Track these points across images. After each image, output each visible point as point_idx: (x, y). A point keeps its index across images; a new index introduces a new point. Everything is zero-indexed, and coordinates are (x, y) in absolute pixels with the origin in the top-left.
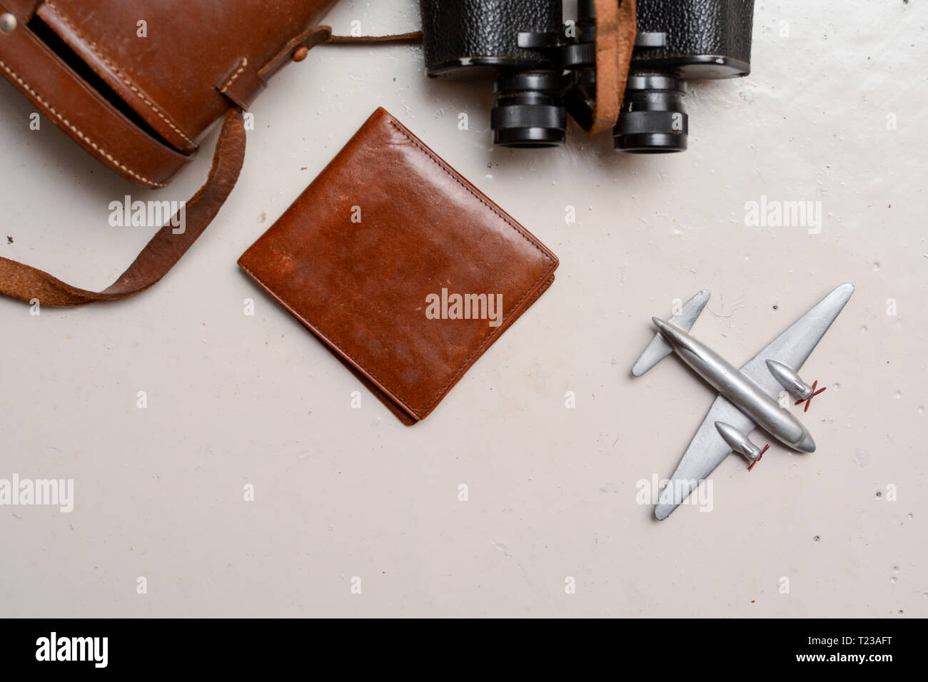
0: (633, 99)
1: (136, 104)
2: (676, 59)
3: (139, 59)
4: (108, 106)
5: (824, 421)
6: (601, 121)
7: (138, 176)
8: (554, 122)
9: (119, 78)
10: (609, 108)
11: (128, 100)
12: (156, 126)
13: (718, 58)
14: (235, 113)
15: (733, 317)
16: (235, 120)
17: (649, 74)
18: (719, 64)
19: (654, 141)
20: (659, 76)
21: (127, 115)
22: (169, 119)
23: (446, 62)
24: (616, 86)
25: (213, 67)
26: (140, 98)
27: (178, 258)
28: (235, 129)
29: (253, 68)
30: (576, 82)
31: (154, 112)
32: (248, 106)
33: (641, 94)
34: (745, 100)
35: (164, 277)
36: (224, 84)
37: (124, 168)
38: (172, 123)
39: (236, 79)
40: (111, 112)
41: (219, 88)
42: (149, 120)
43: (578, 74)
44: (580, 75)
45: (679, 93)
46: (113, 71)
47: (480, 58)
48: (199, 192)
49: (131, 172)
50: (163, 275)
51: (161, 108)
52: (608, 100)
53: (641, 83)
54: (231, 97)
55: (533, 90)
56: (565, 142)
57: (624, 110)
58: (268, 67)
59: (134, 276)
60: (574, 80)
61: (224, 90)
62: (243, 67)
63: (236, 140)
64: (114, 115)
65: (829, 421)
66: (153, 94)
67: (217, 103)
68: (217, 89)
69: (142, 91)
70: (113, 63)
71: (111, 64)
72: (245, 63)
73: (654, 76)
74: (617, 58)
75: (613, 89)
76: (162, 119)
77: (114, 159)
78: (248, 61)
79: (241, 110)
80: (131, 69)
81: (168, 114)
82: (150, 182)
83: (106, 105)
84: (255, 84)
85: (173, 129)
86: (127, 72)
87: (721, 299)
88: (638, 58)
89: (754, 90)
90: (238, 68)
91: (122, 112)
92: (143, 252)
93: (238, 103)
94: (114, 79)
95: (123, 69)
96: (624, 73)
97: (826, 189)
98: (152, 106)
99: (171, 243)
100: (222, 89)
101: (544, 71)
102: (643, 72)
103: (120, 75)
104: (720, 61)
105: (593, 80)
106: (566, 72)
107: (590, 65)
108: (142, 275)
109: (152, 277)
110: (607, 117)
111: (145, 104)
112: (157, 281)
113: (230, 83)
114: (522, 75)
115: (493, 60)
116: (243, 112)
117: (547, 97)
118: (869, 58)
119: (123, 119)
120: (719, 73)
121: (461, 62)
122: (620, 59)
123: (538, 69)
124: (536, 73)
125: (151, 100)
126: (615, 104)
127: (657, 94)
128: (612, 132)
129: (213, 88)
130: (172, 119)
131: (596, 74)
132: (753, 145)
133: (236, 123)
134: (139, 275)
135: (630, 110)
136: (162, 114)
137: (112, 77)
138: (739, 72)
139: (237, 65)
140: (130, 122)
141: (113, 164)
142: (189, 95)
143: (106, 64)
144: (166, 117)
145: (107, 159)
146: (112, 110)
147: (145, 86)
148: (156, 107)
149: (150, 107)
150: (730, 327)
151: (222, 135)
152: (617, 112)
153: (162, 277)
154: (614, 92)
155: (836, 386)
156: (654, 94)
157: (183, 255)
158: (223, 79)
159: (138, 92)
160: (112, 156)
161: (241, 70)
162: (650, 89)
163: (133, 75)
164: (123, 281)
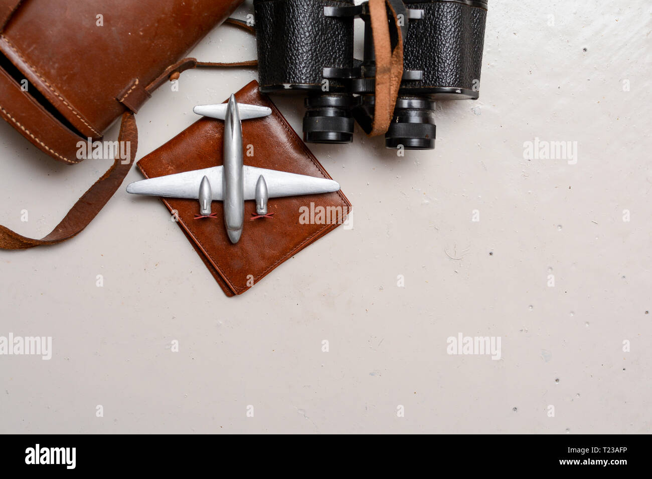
0: (400, 114)
1: (61, 109)
2: (430, 89)
3: (65, 78)
4: (43, 111)
5: (522, 330)
6: (377, 130)
7: (61, 157)
8: (345, 128)
9: (51, 90)
10: (383, 122)
11: (56, 106)
12: (75, 124)
13: (457, 89)
14: (128, 115)
15: (462, 259)
16: (129, 119)
17: (411, 98)
18: (458, 93)
19: (412, 143)
20: (417, 99)
21: (55, 116)
22: (84, 120)
23: (273, 85)
24: (388, 108)
25: (116, 85)
26: (65, 105)
27: (96, 214)
28: (130, 125)
29: (143, 85)
30: (361, 104)
31: (74, 114)
32: (138, 111)
33: (405, 111)
34: (475, 114)
35: (87, 227)
36: (122, 96)
37: (52, 151)
38: (86, 122)
39: (130, 93)
40: (45, 114)
41: (119, 99)
42: (71, 120)
43: (363, 98)
44: (364, 99)
45: (430, 111)
46: (47, 86)
47: (297, 84)
48: (109, 170)
49: (56, 154)
50: (86, 226)
51: (79, 112)
52: (382, 117)
53: (405, 103)
54: (127, 106)
55: (332, 107)
56: (352, 141)
57: (393, 121)
58: (152, 85)
59: (65, 227)
60: (360, 102)
61: (122, 101)
62: (136, 85)
63: (131, 133)
64: (47, 116)
65: (525, 330)
66: (73, 102)
67: (117, 109)
68: (117, 100)
69: (66, 100)
70: (47, 80)
71: (45, 81)
72: (137, 83)
73: (413, 99)
74: (390, 89)
75: (386, 110)
76: (79, 119)
77: (46, 146)
78: (139, 81)
79: (132, 113)
80: (59, 85)
81: (83, 116)
82: (69, 161)
83: (42, 109)
84: (143, 96)
85: (87, 126)
86: (56, 86)
87: (455, 247)
88: (404, 87)
89: (481, 107)
90: (132, 86)
91: (52, 114)
92: (71, 211)
93: (131, 109)
94: (47, 91)
95: (54, 85)
96: (394, 99)
97: (527, 175)
98: (73, 110)
99: (90, 204)
100: (121, 100)
101: (340, 94)
102: (407, 96)
103: (52, 89)
104: (458, 91)
105: (373, 103)
106: (355, 95)
107: (371, 93)
108: (71, 226)
109: (78, 228)
110: (381, 128)
111: (68, 109)
112: (82, 230)
113: (126, 96)
114: (325, 96)
115: (305, 86)
116: (134, 114)
117: (342, 111)
118: (559, 88)
119: (52, 119)
120: (457, 97)
121: (284, 86)
122: (391, 90)
123: (336, 92)
124: (335, 95)
125: (73, 106)
126: (387, 119)
127: (416, 112)
128: (384, 136)
129: (114, 99)
130: (86, 119)
131: (375, 100)
132: (479, 144)
133: (130, 121)
134: (69, 226)
135: (397, 122)
136: (80, 116)
137: (46, 89)
138: (471, 97)
139: (131, 83)
140: (57, 121)
141: (45, 149)
142: (99, 103)
143: (42, 81)
144: (82, 118)
145: (41, 145)
146: (45, 113)
147: (68, 96)
148: (75, 111)
149: (71, 111)
150: (460, 267)
151: (121, 131)
152: (388, 125)
153: (85, 227)
154: (387, 112)
155: (531, 308)
156: (413, 112)
157: (99, 212)
158: (122, 93)
159: (64, 100)
160: (44, 143)
161: (134, 87)
162: (411, 108)
163: (60, 89)
164: (58, 231)
